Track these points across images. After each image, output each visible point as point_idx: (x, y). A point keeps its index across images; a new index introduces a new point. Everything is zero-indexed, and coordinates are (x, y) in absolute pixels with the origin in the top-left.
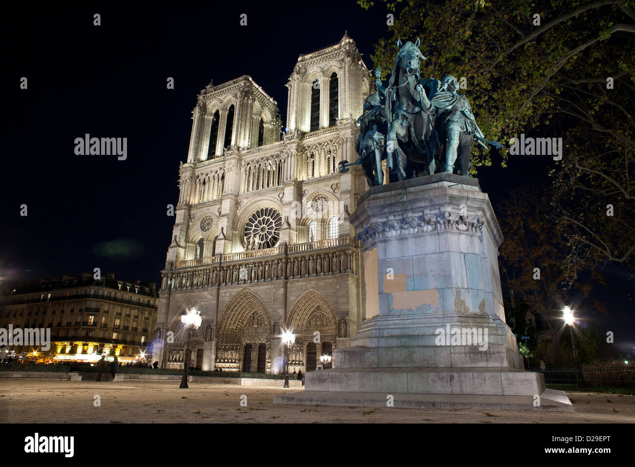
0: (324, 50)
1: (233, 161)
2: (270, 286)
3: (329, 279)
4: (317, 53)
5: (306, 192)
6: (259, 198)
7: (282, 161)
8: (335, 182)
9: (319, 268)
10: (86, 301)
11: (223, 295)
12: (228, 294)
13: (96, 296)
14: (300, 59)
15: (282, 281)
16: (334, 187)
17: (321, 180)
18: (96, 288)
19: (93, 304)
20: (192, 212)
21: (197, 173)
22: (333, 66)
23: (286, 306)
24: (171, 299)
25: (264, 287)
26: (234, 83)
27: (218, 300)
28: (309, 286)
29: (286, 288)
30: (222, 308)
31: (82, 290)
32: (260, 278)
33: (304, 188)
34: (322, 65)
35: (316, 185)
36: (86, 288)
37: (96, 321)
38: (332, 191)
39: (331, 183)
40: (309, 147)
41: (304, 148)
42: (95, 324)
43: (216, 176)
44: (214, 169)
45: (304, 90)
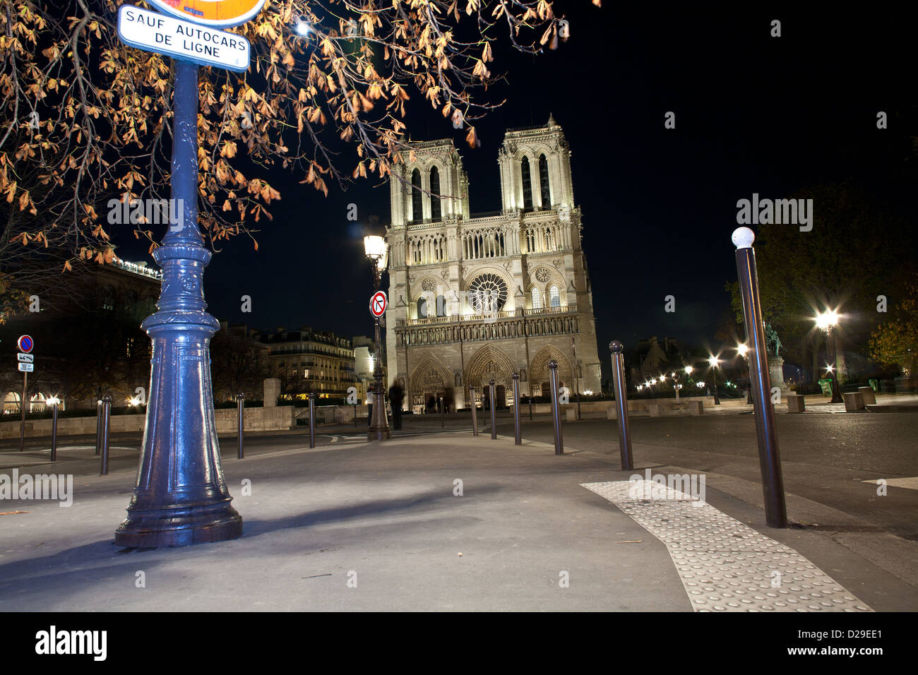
0: (532, 130)
1: (455, 230)
2: (511, 342)
3: (564, 337)
4: (524, 133)
5: (530, 265)
6: (484, 266)
7: (504, 234)
8: (557, 258)
9: (553, 328)
10: (300, 356)
11: (467, 349)
12: (471, 348)
13: (307, 351)
14: (507, 134)
15: (524, 338)
16: (556, 262)
17: (543, 255)
18: (306, 343)
19: (306, 359)
20: (411, 273)
21: (409, 235)
22: (543, 149)
23: (528, 357)
24: (408, 352)
25: (507, 343)
26: (437, 145)
27: (462, 353)
28: (546, 342)
29: (527, 343)
30: (467, 360)
31: (290, 346)
32: (501, 335)
33: (528, 261)
34: (532, 145)
35: (540, 260)
36: (295, 344)
37: (312, 374)
38: (554, 266)
39: (553, 259)
40: (529, 225)
41: (525, 225)
42: (311, 377)
43: (433, 240)
44: (430, 234)
45: (515, 168)
